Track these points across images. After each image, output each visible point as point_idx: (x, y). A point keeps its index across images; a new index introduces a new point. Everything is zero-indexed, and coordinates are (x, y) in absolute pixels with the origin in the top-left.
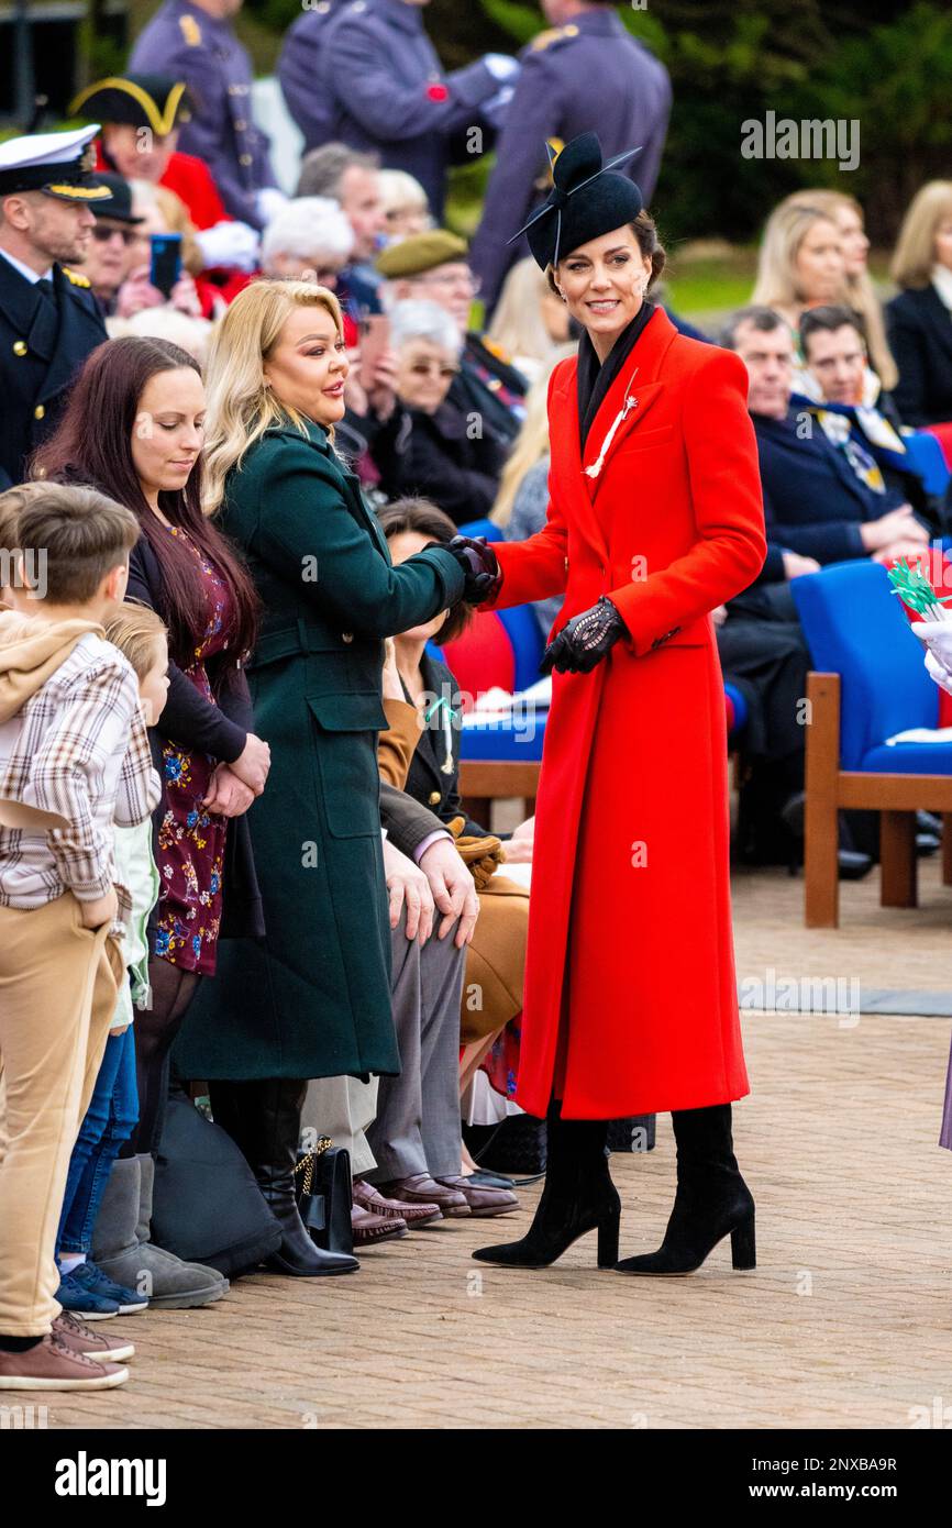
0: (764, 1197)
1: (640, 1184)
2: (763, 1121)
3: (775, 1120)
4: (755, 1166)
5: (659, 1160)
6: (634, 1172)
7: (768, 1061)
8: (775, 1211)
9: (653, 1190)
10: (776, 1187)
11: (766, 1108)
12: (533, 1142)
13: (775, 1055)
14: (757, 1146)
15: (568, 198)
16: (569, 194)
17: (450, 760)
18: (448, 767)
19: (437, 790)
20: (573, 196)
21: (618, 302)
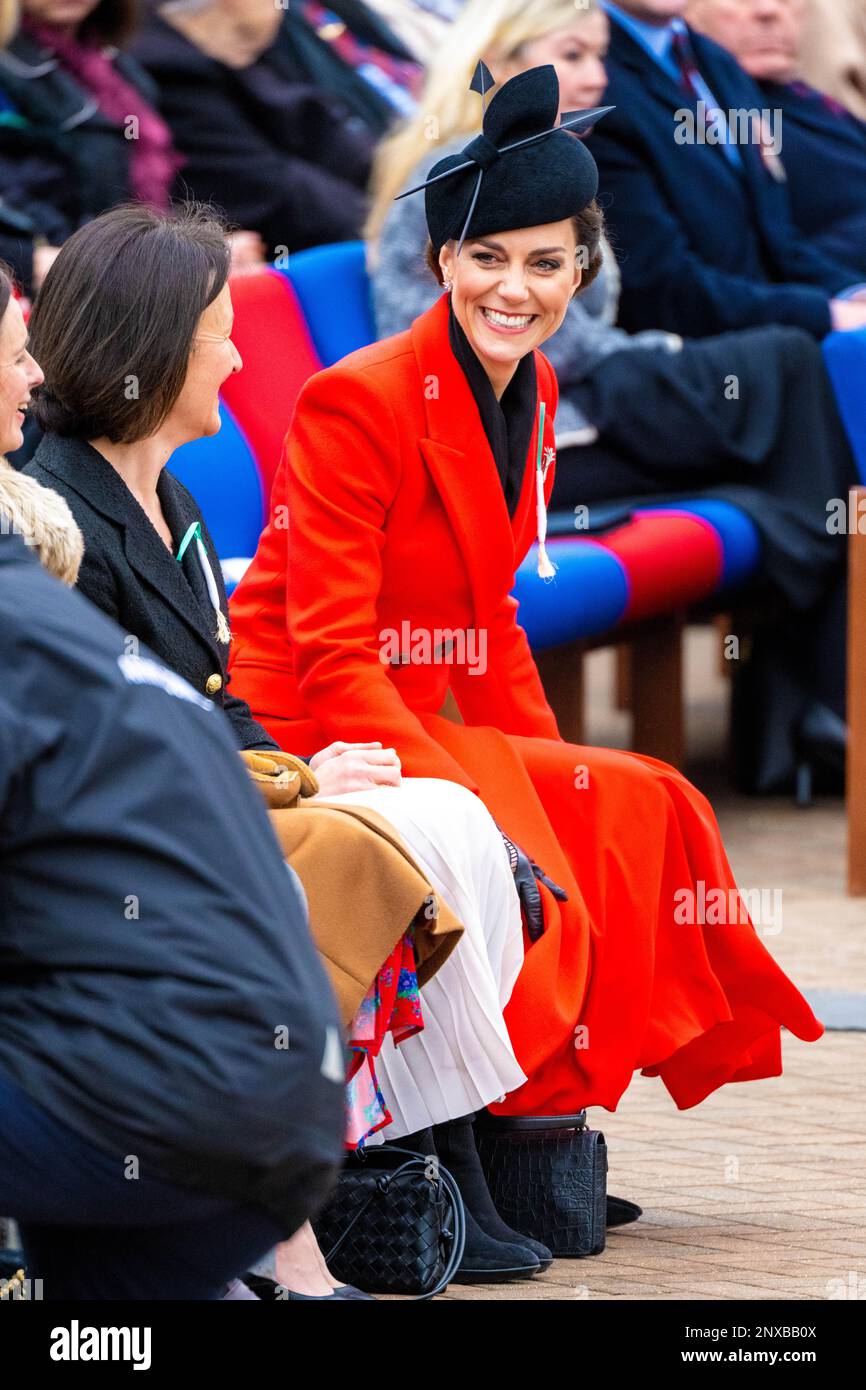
2: (777, 1206)
3: (797, 1206)
4: (765, 1279)
5: (612, 1271)
7: (780, 1111)
11: (781, 1187)
12: (410, 1242)
15: (498, 157)
16: (500, 151)
17: (222, 620)
18: (224, 634)
19: (216, 670)
20: (506, 156)
21: (534, 317)
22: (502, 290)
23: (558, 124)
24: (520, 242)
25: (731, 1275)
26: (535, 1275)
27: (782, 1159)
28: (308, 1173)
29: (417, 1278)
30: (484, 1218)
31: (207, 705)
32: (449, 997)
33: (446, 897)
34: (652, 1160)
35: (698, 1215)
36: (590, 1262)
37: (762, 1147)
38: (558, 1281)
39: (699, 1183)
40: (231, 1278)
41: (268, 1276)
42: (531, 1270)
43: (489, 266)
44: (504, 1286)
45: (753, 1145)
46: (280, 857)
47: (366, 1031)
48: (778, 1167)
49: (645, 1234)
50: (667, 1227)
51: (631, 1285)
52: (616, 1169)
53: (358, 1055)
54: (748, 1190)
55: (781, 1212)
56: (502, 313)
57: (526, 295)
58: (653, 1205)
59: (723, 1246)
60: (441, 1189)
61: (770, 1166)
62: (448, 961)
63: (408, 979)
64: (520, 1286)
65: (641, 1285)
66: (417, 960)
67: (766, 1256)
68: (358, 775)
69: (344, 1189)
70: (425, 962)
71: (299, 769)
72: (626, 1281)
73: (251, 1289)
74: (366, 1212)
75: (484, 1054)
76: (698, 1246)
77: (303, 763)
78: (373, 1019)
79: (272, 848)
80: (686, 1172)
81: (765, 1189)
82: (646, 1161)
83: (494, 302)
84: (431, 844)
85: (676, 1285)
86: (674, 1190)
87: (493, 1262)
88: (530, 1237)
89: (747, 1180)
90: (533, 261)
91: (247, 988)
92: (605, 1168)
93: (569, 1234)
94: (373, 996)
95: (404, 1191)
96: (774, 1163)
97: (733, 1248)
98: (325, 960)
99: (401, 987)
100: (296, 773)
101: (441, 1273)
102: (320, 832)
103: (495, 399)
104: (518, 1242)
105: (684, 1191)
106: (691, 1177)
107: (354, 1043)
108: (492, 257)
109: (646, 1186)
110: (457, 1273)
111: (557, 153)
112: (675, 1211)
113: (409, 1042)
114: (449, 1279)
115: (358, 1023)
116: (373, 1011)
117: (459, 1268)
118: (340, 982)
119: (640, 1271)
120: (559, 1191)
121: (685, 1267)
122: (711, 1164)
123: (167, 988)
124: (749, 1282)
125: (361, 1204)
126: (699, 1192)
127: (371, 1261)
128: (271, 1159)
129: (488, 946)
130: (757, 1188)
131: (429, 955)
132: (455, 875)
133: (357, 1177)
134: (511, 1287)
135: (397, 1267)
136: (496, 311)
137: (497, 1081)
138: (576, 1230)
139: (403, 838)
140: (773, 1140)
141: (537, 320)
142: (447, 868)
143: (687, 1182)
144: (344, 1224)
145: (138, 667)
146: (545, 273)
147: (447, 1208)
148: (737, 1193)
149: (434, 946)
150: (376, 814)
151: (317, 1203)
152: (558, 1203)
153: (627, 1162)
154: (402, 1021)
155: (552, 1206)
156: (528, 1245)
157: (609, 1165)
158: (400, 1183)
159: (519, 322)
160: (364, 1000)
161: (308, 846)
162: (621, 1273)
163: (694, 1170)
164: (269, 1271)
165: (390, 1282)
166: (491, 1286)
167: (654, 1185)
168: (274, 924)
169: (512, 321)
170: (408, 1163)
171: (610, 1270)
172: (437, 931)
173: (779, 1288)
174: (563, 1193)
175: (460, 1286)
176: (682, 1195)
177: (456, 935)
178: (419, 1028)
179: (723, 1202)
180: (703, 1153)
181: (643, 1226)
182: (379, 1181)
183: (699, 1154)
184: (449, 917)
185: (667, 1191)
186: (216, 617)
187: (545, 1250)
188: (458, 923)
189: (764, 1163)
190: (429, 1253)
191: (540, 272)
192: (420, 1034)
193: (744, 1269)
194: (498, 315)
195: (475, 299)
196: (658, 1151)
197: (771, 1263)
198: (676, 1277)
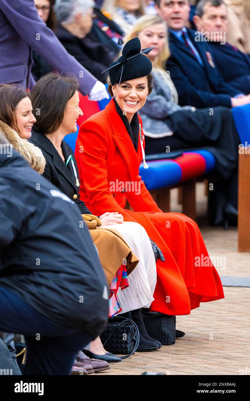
0: (220, 364)
1: (169, 358)
2: (220, 332)
3: (225, 332)
4: (217, 351)
5: (177, 349)
6: (167, 354)
7: (220, 308)
8: (226, 369)
9: (175, 361)
10: (225, 359)
11: (221, 327)
13: (224, 305)
14: (218, 343)
15: (127, 61)
16: (127, 59)
17: (77, 181)
18: (78, 184)
19: (76, 193)
20: (129, 61)
21: (138, 102)
22: (130, 95)
23: (141, 52)
24: (134, 82)
25: (207, 350)
26: (157, 350)
27: (221, 320)
28: (99, 323)
29: (127, 350)
30: (144, 335)
31: (73, 203)
32: (135, 278)
33: (134, 252)
34: (187, 320)
35: (199, 334)
36: (171, 346)
37: (216, 317)
38: (163, 351)
39: (199, 326)
40: (79, 350)
41: (88, 350)
42: (156, 349)
43: (127, 89)
44: (149, 352)
45: (213, 316)
46: (92, 242)
47: (114, 287)
48: (220, 322)
49: (186, 339)
50: (191, 337)
51: (182, 352)
52: (178, 322)
53: (112, 292)
54: (212, 328)
55: (221, 334)
56: (130, 101)
57: (137, 96)
58: (188, 332)
59: (205, 342)
60: (133, 327)
61: (218, 321)
62: (135, 269)
63: (125, 273)
64: (153, 352)
65: (184, 352)
66: (127, 269)
67: (217, 345)
68: (112, 221)
69: (108, 327)
70: (129, 269)
71: (97, 219)
72: (181, 351)
73: (84, 353)
74: (114, 333)
75: (143, 293)
76: (199, 342)
77: (97, 218)
78: (116, 284)
79: (90, 240)
80: (196, 323)
81: (217, 327)
82: (186, 320)
83: (128, 98)
84: (131, 239)
85: (194, 352)
86: (193, 328)
87: (147, 346)
88: (156, 340)
89: (212, 325)
90: (138, 87)
91: (83, 275)
92: (175, 322)
93: (166, 339)
94: (116, 278)
95: (123, 328)
96: (219, 321)
97: (208, 343)
98: (103, 268)
99: (123, 275)
100: (96, 220)
101: (133, 349)
102: (102, 235)
103: (129, 124)
104: (153, 341)
105: (196, 328)
106: (198, 324)
107: (111, 290)
108: (127, 87)
109: (186, 327)
110: (137, 349)
111: (142, 59)
112: (193, 333)
113: (125, 290)
114: (135, 351)
115: (112, 285)
116: (116, 282)
117: (138, 348)
118: (107, 274)
119: (184, 349)
120: (164, 328)
121: (196, 347)
122: (203, 321)
123: (63, 275)
124: (213, 351)
125: (112, 331)
126: (199, 328)
127: (115, 346)
128: (90, 319)
129: (145, 265)
130: (214, 327)
131: (130, 267)
132: (137, 247)
133: (111, 324)
134: (151, 353)
135: (122, 348)
136: (129, 101)
137: (147, 300)
138: (168, 338)
139: (123, 237)
140: (219, 315)
141: (139, 102)
142: (135, 245)
143: (197, 326)
144: (108, 336)
145: (55, 193)
146: (141, 90)
147: (134, 332)
148: (209, 328)
149: (131, 265)
150: (116, 231)
151: (101, 331)
152: (163, 331)
153: (181, 320)
154: (123, 284)
155: (162, 332)
156: (155, 342)
157: (176, 321)
158: (122, 326)
159: (135, 103)
160: (114, 279)
161: (99, 239)
162: (179, 349)
163: (198, 323)
164: (89, 349)
165: (120, 351)
166: (146, 352)
167: (188, 326)
168: (90, 259)
169: (133, 103)
170: (124, 321)
171: (177, 348)
172: (132, 261)
173: (220, 353)
174: (164, 329)
175: (138, 352)
176: (195, 329)
177: (137, 262)
178: (128, 286)
179: (206, 331)
180: (201, 318)
181: (185, 337)
182: (117, 325)
183: (199, 319)
184: (135, 257)
185: (191, 328)
186: (76, 180)
187: (160, 343)
188: (138, 259)
189: (216, 321)
190: (130, 344)
191: (140, 90)
192: (127, 288)
193: (211, 348)
194: (129, 102)
195: (123, 98)
196: (189, 318)
197: (218, 347)
198: (194, 350)
